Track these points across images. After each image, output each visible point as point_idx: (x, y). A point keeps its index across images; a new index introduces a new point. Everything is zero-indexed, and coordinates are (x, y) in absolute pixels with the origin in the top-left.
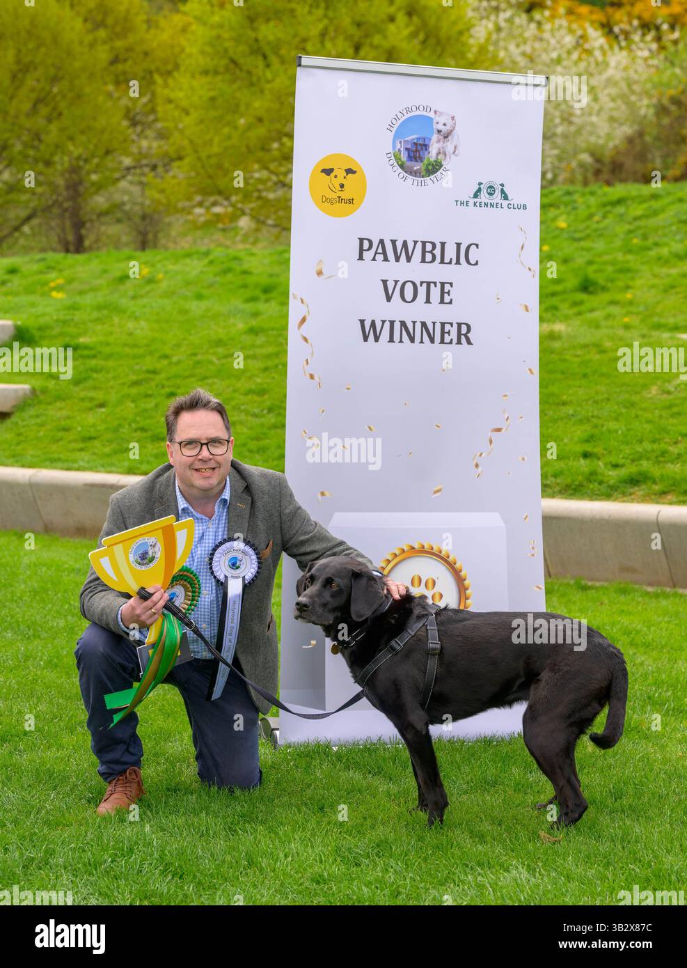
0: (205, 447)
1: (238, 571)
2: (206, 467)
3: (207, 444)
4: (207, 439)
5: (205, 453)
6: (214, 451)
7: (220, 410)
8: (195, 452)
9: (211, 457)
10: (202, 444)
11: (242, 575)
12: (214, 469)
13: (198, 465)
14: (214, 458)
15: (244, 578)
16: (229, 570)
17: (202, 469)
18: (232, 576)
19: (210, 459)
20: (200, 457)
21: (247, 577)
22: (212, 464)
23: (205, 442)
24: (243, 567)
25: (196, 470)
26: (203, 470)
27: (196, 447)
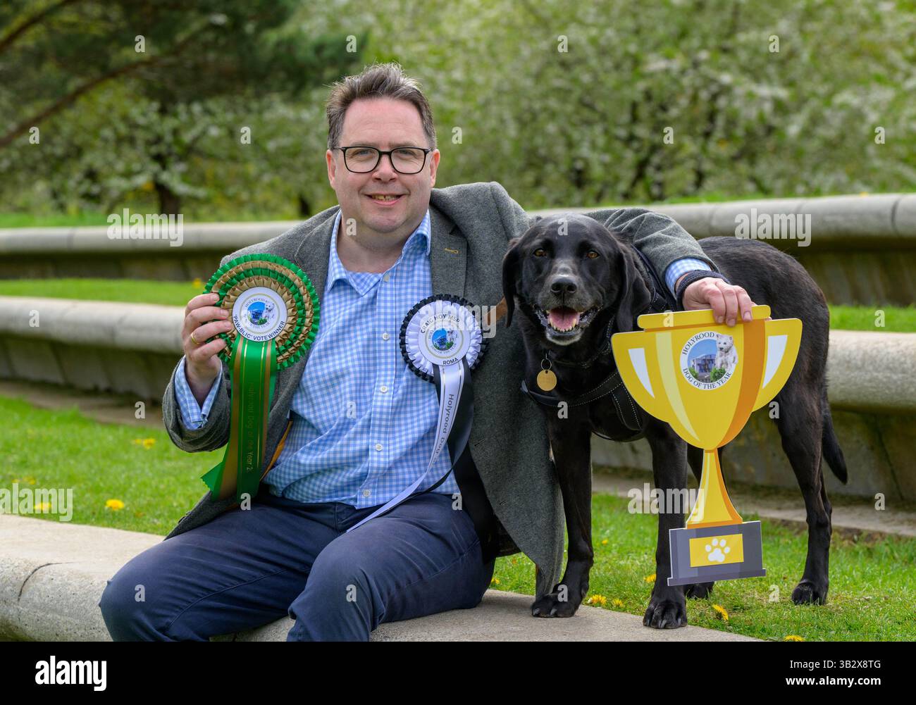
0: (385, 159)
1: (451, 352)
2: (385, 192)
3: (389, 154)
4: (390, 145)
5: (385, 168)
6: (401, 166)
7: (416, 101)
8: (368, 166)
9: (395, 175)
10: (381, 154)
11: (460, 357)
12: (399, 196)
13: (374, 189)
14: (399, 179)
15: (464, 359)
16: (437, 352)
17: (379, 195)
18: (444, 362)
19: (393, 180)
20: (376, 175)
21: (469, 357)
22: (396, 188)
23: (387, 150)
24: (457, 342)
25: (370, 196)
26: (382, 198)
27: (371, 158)
